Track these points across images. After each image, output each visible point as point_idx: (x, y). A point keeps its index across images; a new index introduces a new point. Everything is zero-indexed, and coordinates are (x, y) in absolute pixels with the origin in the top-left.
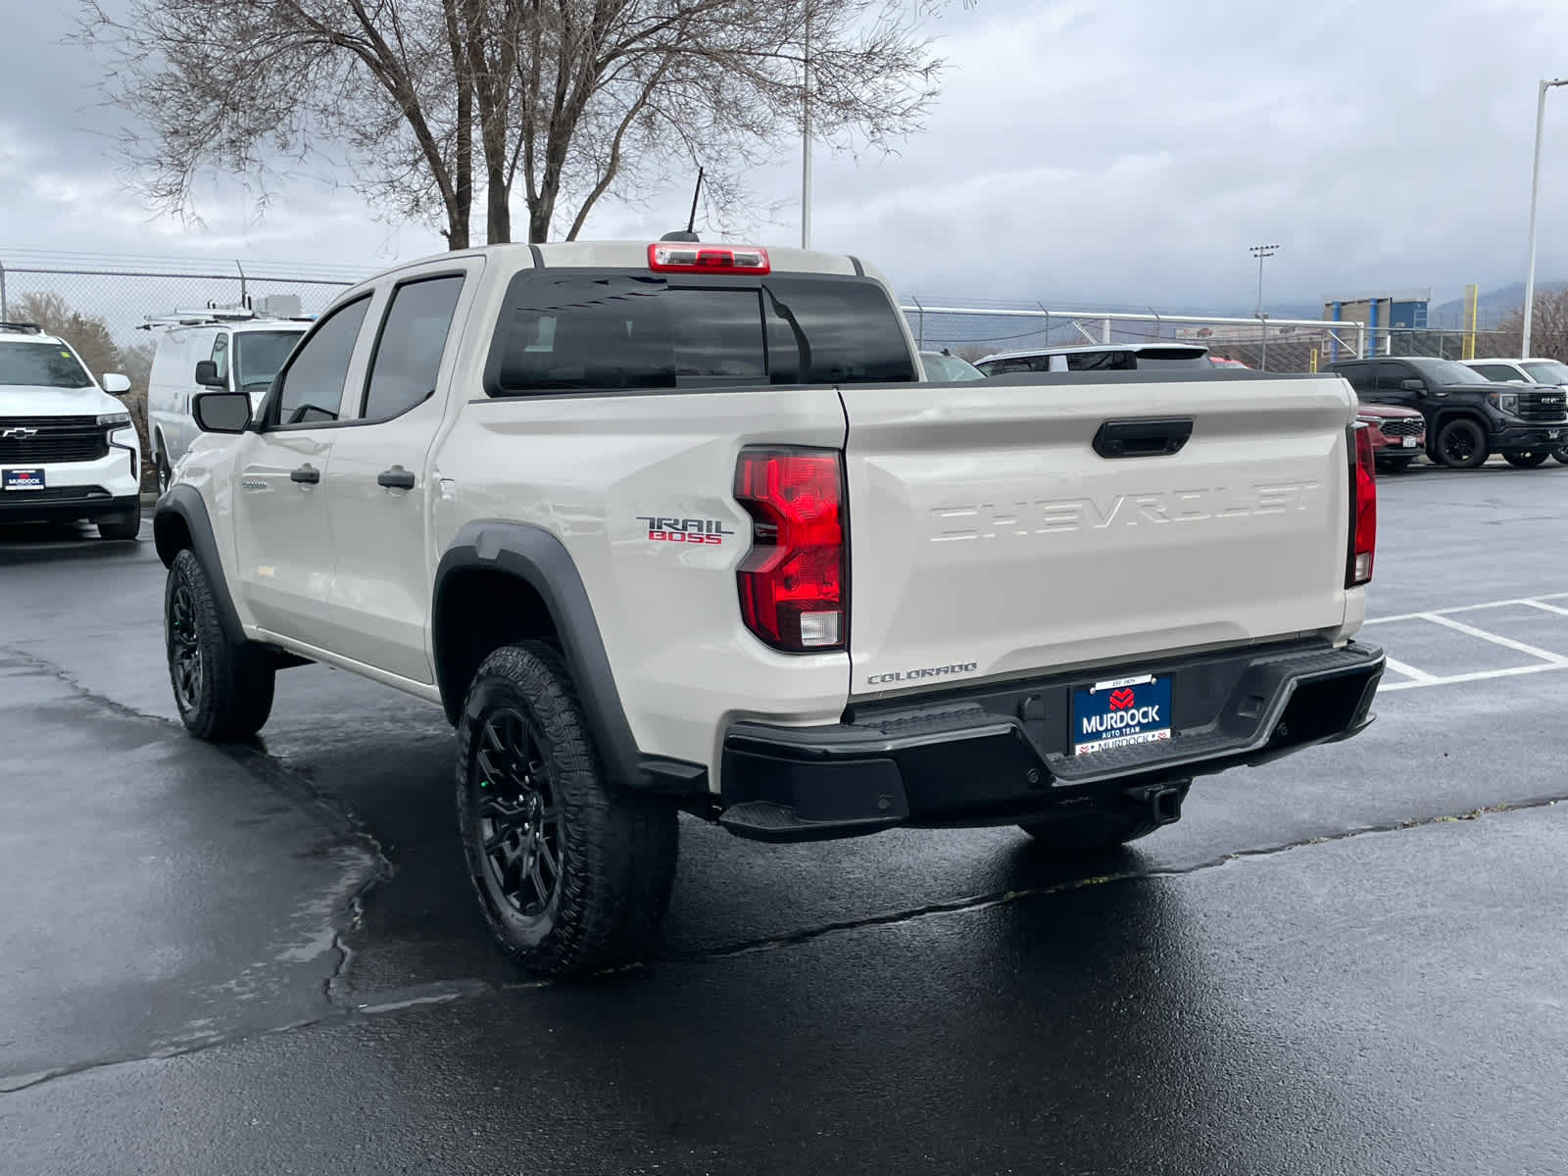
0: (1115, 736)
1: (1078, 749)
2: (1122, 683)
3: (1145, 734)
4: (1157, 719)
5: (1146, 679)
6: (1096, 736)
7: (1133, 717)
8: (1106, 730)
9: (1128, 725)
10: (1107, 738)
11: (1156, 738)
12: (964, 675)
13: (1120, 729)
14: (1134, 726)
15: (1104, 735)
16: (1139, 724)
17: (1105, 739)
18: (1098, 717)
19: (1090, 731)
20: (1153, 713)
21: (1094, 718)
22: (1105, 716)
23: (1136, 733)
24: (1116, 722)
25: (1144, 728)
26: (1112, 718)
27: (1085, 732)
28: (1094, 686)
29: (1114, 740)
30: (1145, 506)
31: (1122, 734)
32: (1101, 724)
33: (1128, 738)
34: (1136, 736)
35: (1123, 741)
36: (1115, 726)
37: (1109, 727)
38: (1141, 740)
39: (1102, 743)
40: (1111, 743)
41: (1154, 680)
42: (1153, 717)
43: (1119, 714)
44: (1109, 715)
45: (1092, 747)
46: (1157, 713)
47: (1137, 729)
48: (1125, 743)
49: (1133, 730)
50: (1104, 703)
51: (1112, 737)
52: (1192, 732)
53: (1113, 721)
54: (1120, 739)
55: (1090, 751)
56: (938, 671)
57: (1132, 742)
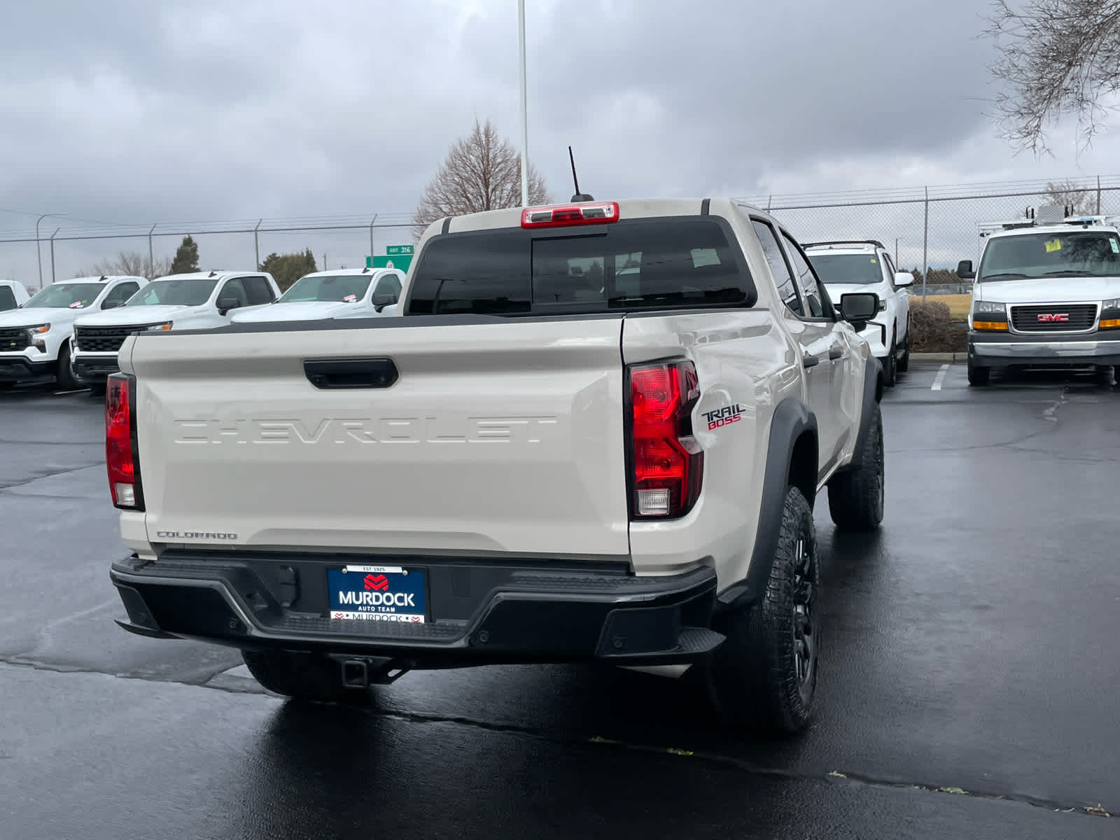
0: (370, 611)
1: (334, 614)
2: (372, 569)
3: (399, 615)
4: (413, 605)
5: (398, 570)
6: (352, 607)
7: (388, 599)
8: (362, 605)
9: (382, 605)
10: (363, 611)
11: (410, 620)
12: (227, 542)
13: (376, 606)
14: (390, 607)
15: (360, 608)
16: (394, 605)
17: (360, 611)
18: (354, 593)
19: (346, 602)
20: (408, 599)
21: (350, 593)
22: (360, 593)
23: (390, 612)
24: (371, 600)
25: (400, 610)
26: (367, 596)
27: (341, 602)
28: (346, 568)
29: (368, 614)
30: (350, 428)
31: (376, 611)
32: (357, 599)
33: (381, 615)
34: (389, 615)
35: (377, 617)
36: (371, 603)
37: (365, 603)
38: (393, 619)
39: (357, 614)
40: (364, 616)
41: (406, 572)
42: (408, 602)
43: (374, 594)
44: (365, 593)
45: (347, 615)
46: (412, 599)
47: (393, 610)
48: (378, 618)
49: (388, 609)
50: (358, 583)
51: (367, 611)
52: (447, 622)
53: (369, 599)
54: (374, 614)
55: (345, 618)
56: (208, 535)
57: (385, 619)
